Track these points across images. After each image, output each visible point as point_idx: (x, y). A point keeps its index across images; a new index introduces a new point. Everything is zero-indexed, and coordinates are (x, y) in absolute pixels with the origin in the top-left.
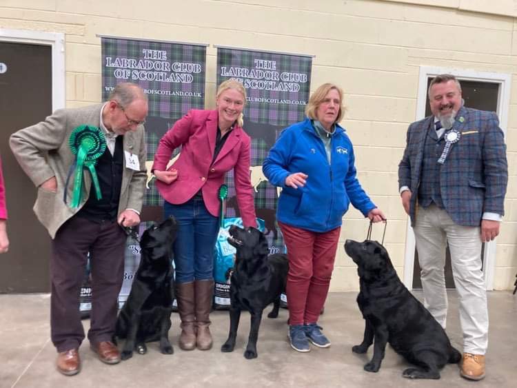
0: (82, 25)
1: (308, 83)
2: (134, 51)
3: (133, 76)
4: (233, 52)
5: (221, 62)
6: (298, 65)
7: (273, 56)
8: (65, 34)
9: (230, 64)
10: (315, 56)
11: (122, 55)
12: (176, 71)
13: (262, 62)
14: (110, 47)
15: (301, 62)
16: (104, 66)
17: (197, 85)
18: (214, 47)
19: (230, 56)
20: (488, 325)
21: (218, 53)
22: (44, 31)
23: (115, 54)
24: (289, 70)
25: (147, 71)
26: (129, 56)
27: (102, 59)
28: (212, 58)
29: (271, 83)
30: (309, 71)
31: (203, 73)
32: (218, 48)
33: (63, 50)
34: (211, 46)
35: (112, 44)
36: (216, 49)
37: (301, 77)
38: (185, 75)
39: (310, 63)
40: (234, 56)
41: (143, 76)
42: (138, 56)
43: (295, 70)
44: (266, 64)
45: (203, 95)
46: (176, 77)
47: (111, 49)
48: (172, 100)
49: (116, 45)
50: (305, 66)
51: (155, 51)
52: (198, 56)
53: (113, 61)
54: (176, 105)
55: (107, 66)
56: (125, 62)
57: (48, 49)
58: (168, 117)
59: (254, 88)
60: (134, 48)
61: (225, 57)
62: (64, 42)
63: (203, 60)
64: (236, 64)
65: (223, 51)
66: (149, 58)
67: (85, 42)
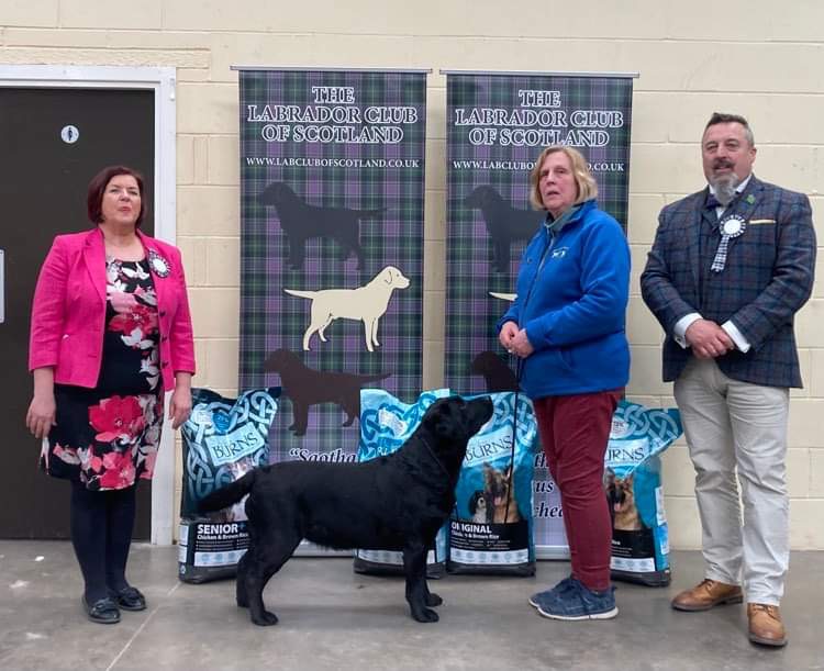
0: (207, 50)
1: (626, 128)
2: (295, 90)
3: (295, 135)
4: (476, 80)
5: (453, 101)
6: (604, 96)
7: (553, 81)
8: (177, 68)
9: (471, 102)
10: (638, 76)
11: (276, 99)
12: (373, 121)
13: (533, 95)
14: (253, 86)
15: (610, 88)
16: (244, 121)
17: (412, 145)
18: (441, 72)
19: (472, 87)
20: (788, 558)
21: (448, 84)
22: (142, 65)
23: (263, 99)
24: (587, 105)
25: (319, 125)
26: (287, 100)
27: (241, 107)
28: (437, 94)
29: (552, 133)
30: (626, 106)
31: (421, 123)
32: (448, 75)
33: (173, 96)
34: (436, 72)
35: (258, 80)
36: (445, 76)
37: (612, 118)
38: (388, 128)
39: (628, 90)
40: (479, 88)
41: (313, 134)
42: (304, 100)
43: (599, 105)
44: (540, 98)
45: (422, 163)
46: (371, 132)
47: (256, 90)
48: (365, 176)
49: (263, 82)
50: (618, 96)
51: (334, 88)
52: (411, 93)
53: (260, 111)
54: (372, 184)
55: (249, 120)
56: (281, 111)
57: (147, 96)
58: (358, 208)
59: (519, 144)
60: (295, 86)
61: (463, 90)
62: (175, 83)
63: (421, 99)
64: (483, 103)
65: (459, 79)
66: (322, 101)
67: (210, 79)
